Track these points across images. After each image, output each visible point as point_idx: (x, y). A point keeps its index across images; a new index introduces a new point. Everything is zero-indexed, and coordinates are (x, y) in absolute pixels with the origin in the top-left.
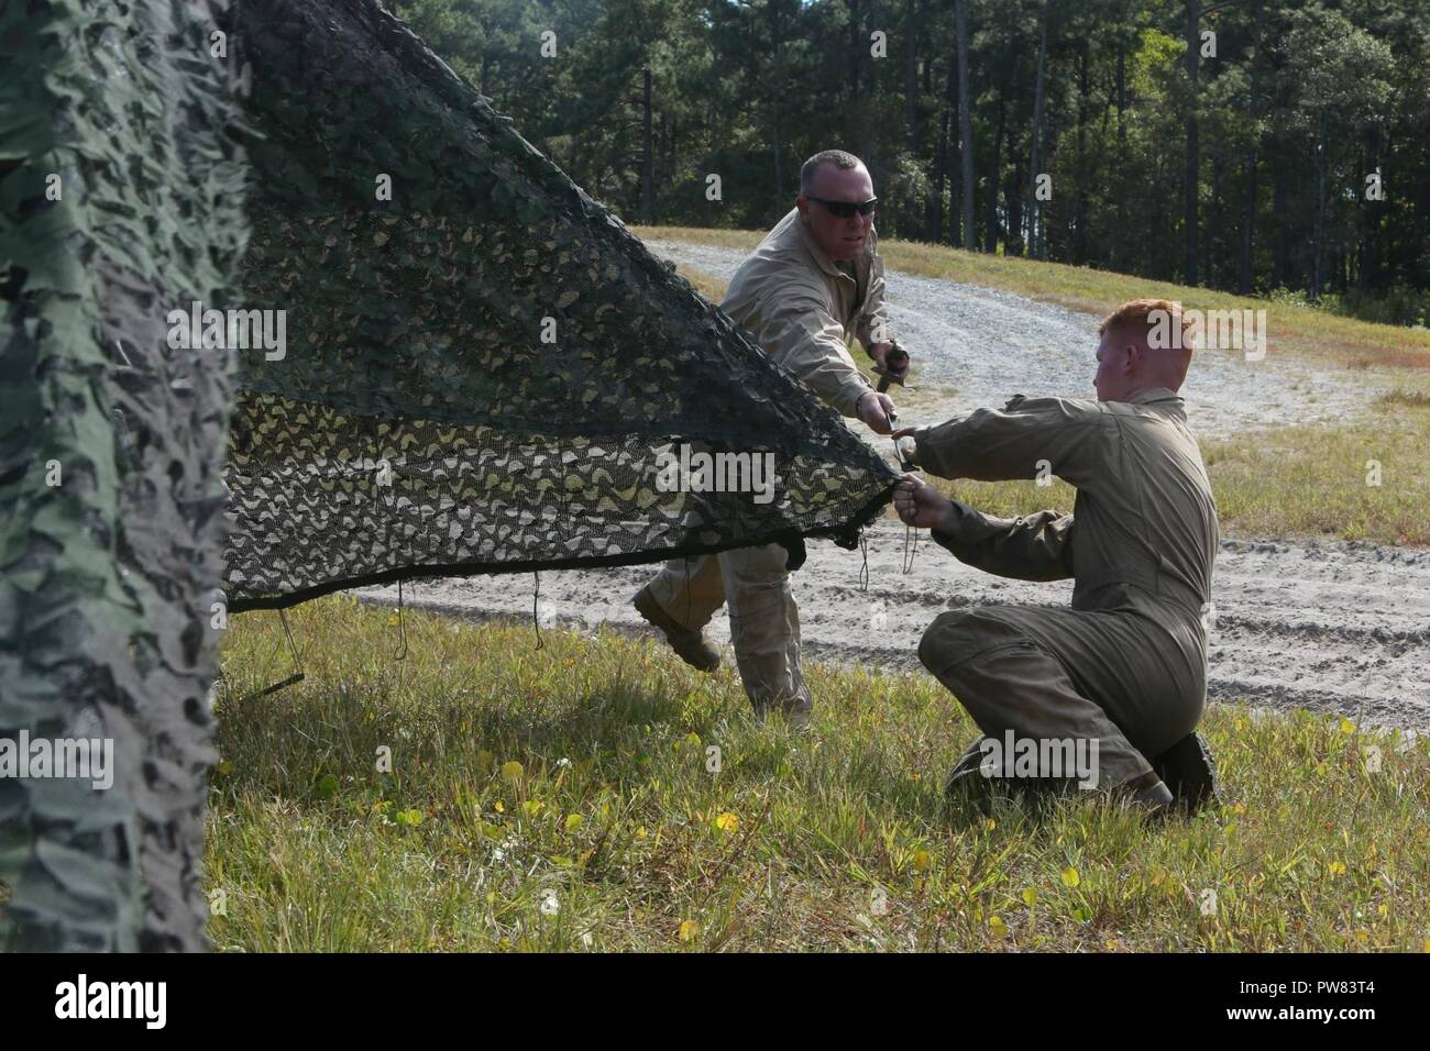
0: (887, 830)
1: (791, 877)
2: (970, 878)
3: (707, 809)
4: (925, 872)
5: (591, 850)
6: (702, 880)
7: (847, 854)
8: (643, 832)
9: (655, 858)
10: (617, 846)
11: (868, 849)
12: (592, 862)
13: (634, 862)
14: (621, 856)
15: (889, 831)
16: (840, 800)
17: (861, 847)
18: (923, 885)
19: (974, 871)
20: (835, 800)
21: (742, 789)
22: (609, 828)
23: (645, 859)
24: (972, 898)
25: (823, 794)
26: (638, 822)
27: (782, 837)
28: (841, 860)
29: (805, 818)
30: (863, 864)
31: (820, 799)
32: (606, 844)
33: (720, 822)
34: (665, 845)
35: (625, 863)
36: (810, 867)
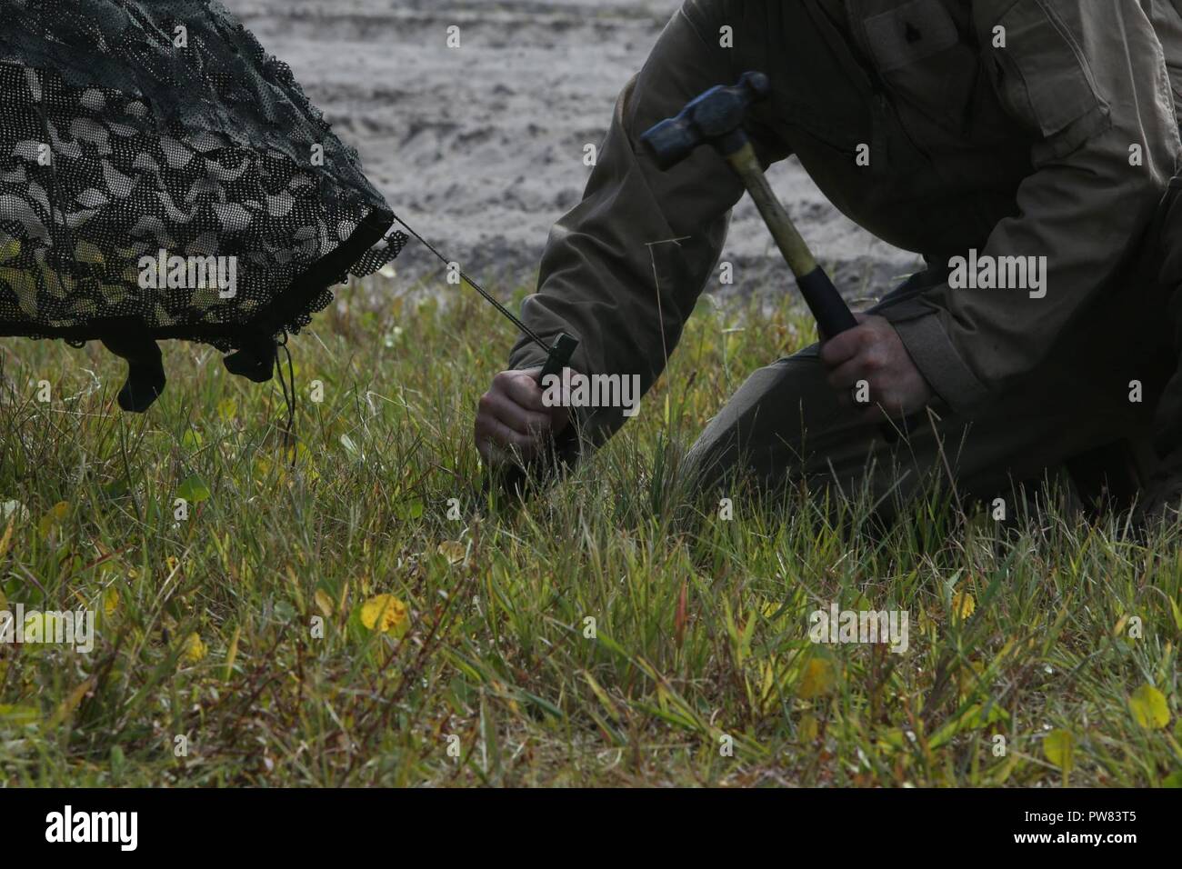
0: (737, 621)
1: (529, 725)
2: (925, 715)
3: (338, 589)
4: (823, 705)
5: (82, 689)
6: (332, 741)
7: (649, 671)
8: (196, 647)
9: (226, 699)
10: (139, 679)
11: (695, 665)
12: (87, 712)
13: (181, 709)
14: (151, 699)
15: (740, 623)
16: (632, 560)
17: (681, 658)
18: (821, 732)
19: (931, 701)
20: (620, 557)
21: (414, 545)
22: (120, 640)
23: (206, 704)
24: (931, 757)
25: (593, 545)
26: (186, 622)
27: (505, 646)
28: (636, 685)
29: (555, 602)
30: (687, 692)
31: (585, 557)
32: (115, 674)
33: (369, 615)
34: (249, 668)
35: (159, 715)
36: (571, 706)
